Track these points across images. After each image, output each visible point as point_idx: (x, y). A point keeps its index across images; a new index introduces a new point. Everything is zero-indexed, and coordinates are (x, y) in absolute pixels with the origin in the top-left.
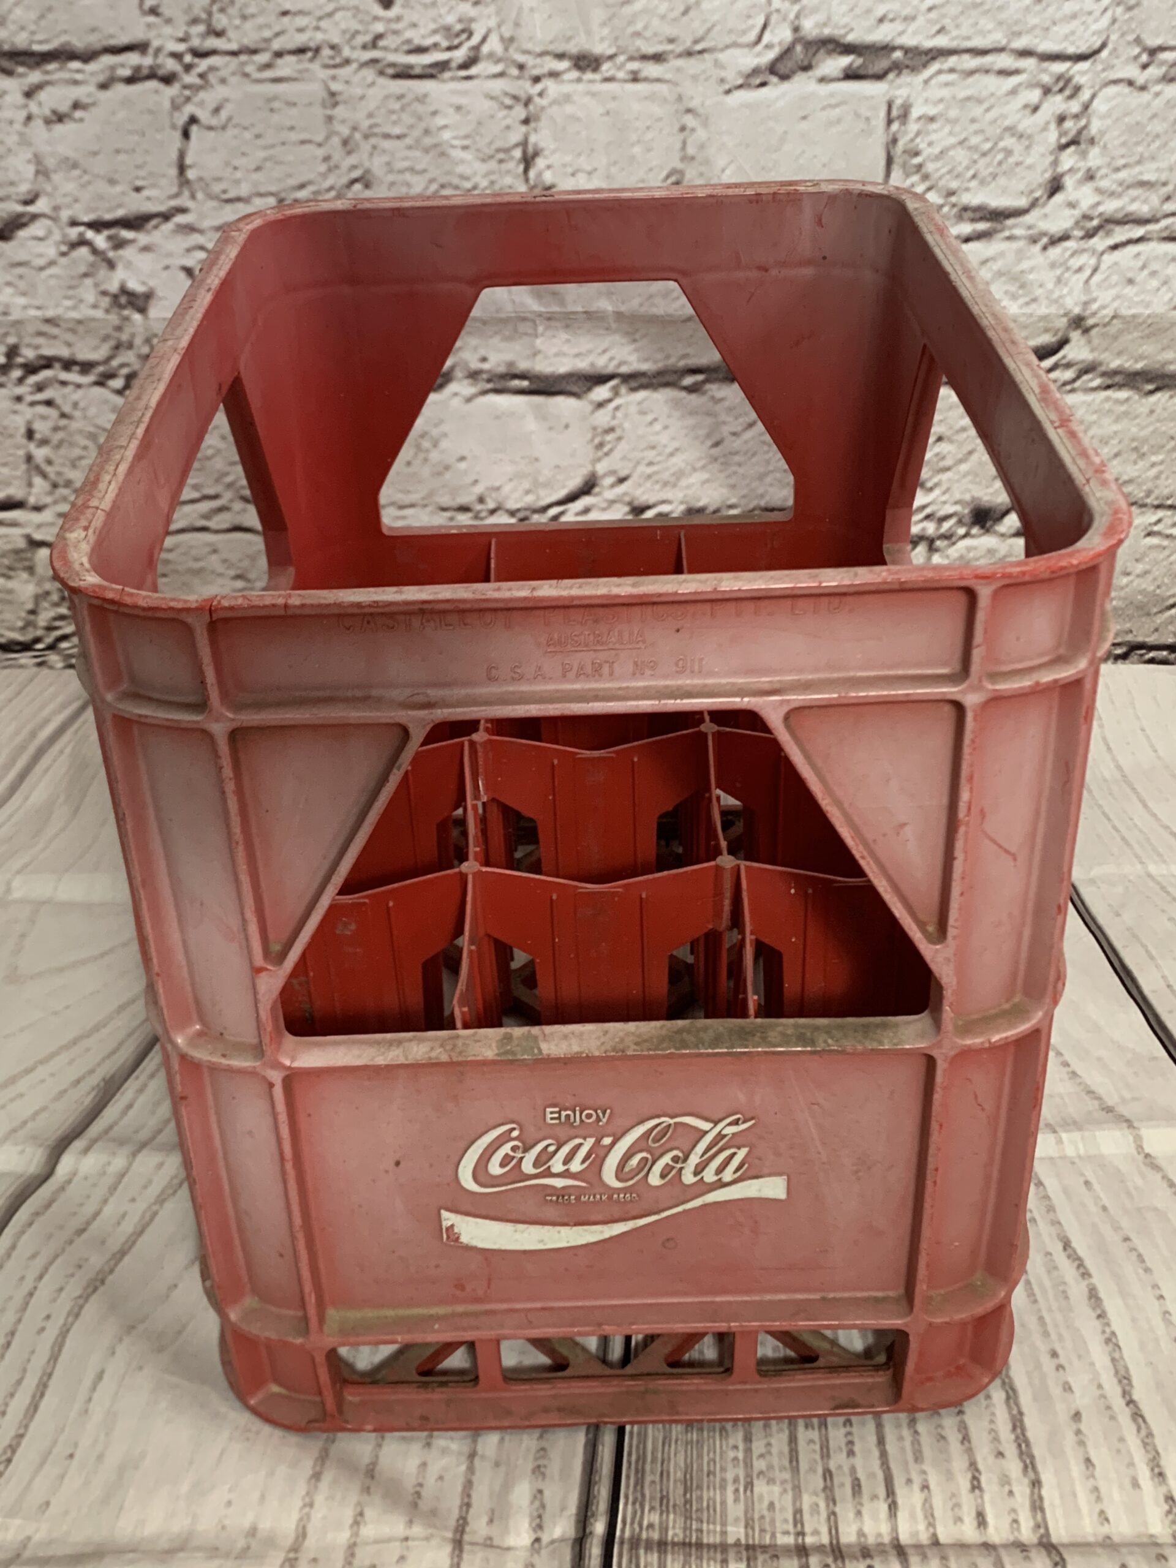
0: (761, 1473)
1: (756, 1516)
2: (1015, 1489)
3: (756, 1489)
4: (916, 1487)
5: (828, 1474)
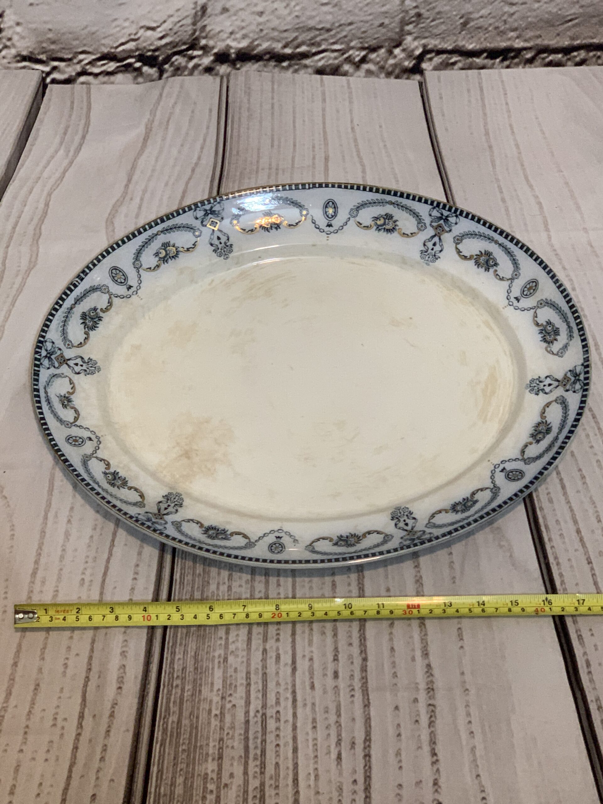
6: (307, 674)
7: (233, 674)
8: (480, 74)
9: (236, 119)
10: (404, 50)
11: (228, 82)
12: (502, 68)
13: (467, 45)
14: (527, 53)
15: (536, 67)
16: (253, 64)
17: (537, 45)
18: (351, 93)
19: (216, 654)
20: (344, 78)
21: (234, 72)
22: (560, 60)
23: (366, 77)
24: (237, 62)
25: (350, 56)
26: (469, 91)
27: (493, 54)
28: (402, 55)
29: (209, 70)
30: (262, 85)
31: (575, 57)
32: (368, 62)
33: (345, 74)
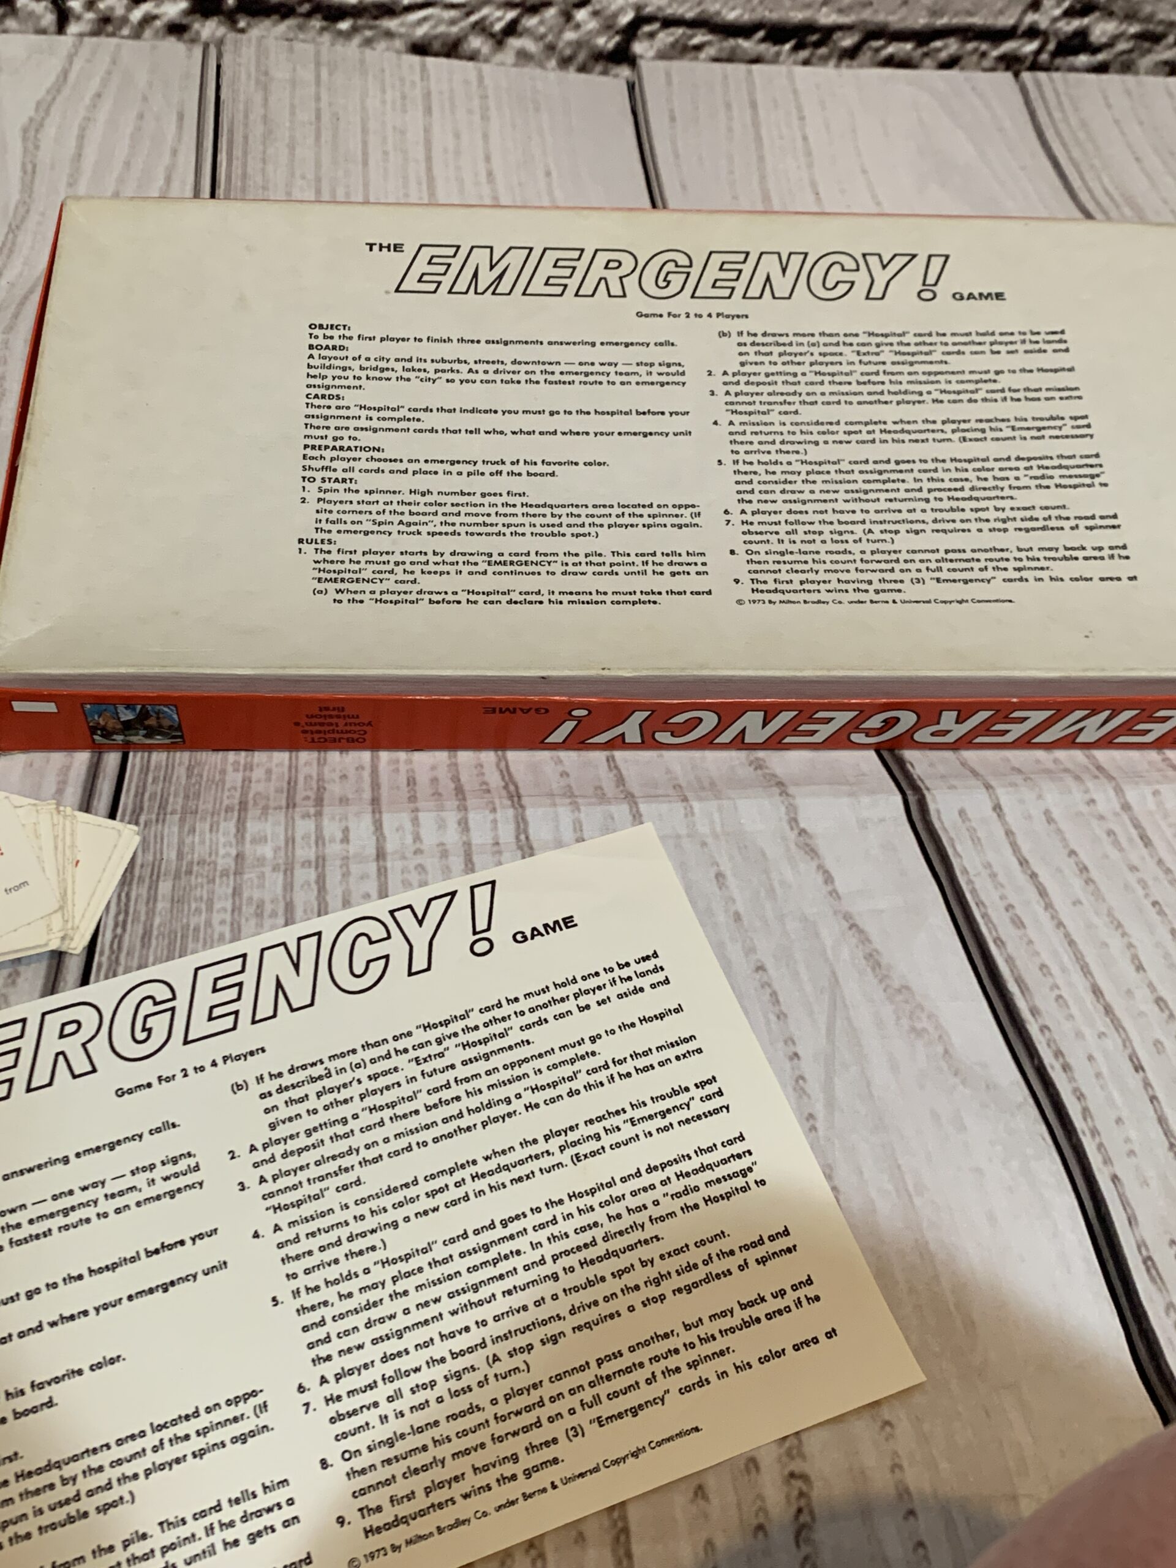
8: (750, 72)
9: (238, 138)
10: (596, 14)
11: (220, 56)
12: (795, 63)
13: (724, 12)
14: (843, 38)
15: (861, 66)
16: (275, 25)
17: (864, 22)
18: (484, 97)
20: (471, 64)
21: (232, 36)
22: (908, 53)
23: (515, 65)
24: (239, 16)
25: (483, 19)
26: (728, 106)
27: (777, 33)
28: (593, 25)
29: (176, 29)
30: (294, 70)
31: (939, 50)
32: (520, 35)
33: (473, 57)
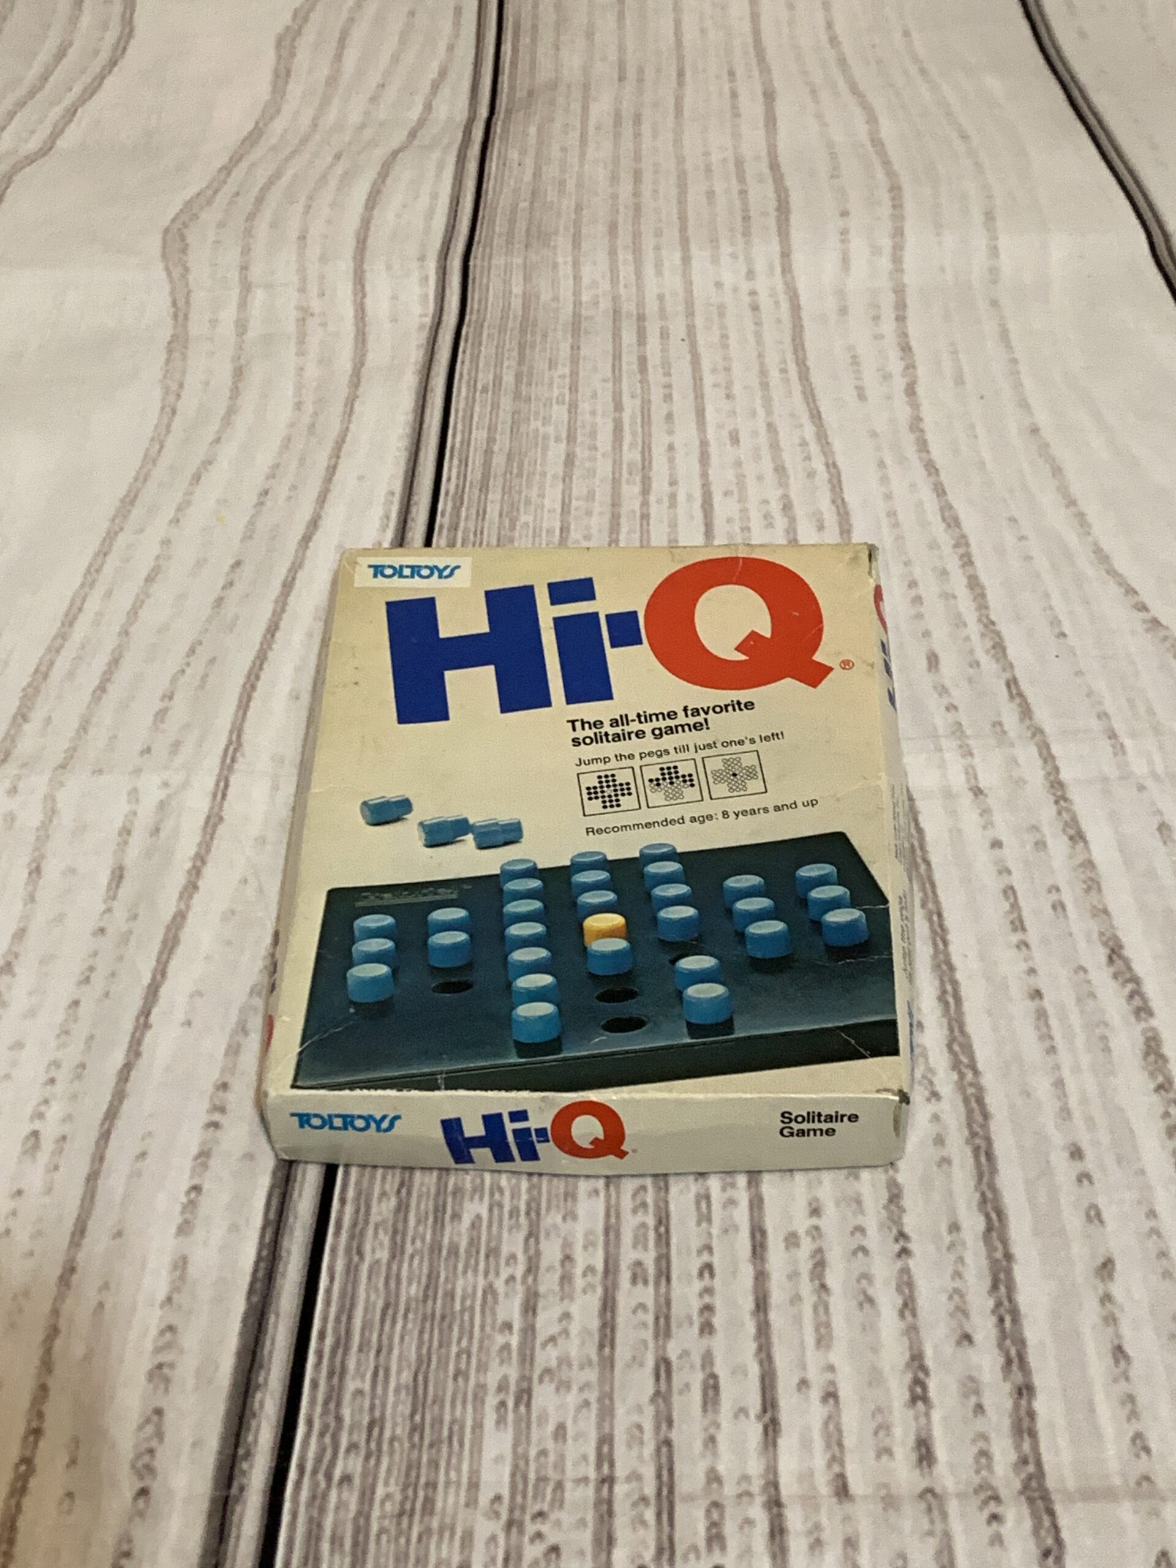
0: (547, 1371)
1: (533, 1453)
2: (987, 1402)
3: (537, 1402)
4: (815, 1394)
5: (663, 1368)
6: (818, 1443)
7: (550, 1445)
19: (492, 1379)
